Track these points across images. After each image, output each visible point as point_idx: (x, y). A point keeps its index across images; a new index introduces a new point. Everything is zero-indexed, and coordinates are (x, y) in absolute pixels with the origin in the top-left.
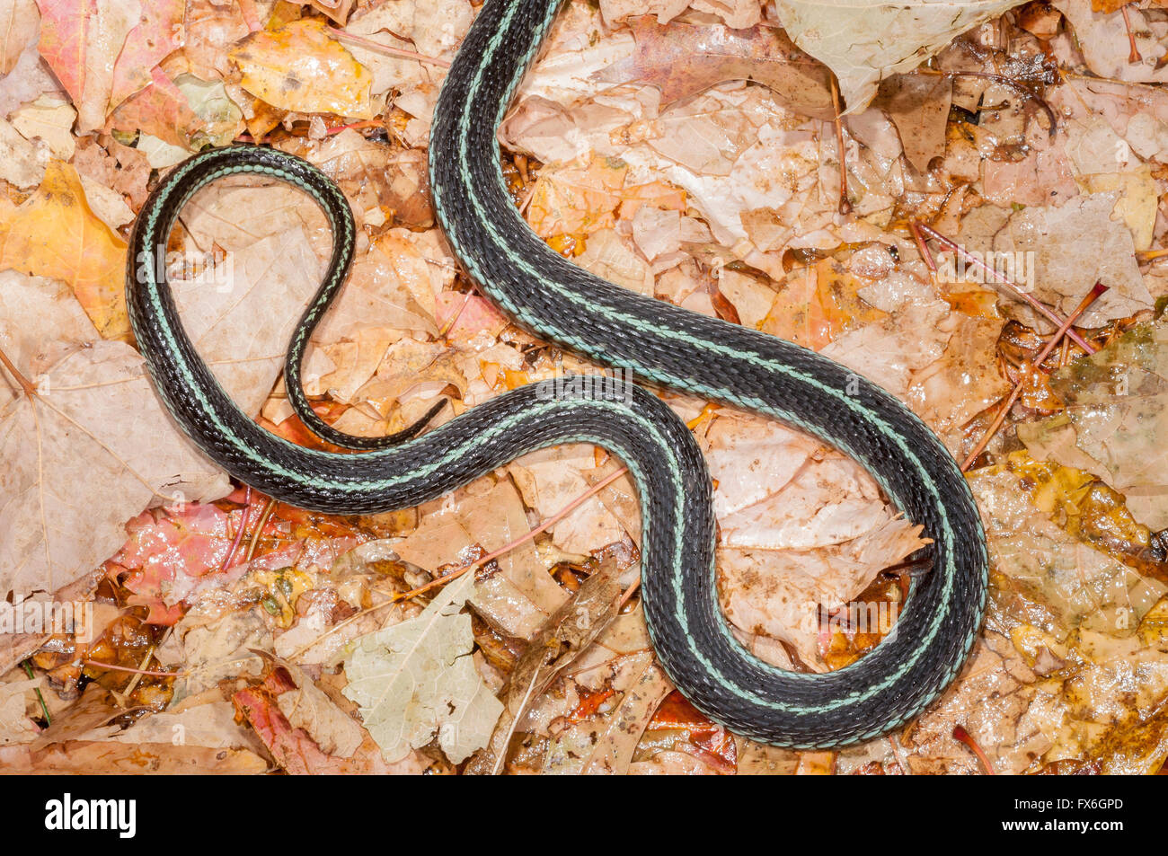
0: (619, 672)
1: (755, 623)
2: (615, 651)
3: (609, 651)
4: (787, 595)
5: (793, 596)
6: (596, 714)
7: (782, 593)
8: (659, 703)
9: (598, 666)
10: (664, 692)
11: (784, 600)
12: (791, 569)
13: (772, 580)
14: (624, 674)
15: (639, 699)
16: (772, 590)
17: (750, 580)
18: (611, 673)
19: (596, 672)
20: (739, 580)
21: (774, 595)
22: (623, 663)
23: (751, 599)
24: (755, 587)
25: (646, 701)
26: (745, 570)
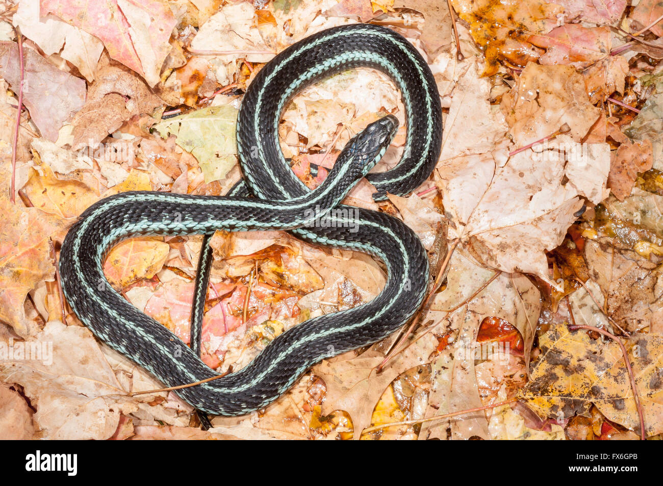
0: (452, 321)
1: (513, 267)
2: (446, 311)
3: (443, 312)
4: (527, 249)
5: (530, 248)
6: (448, 344)
7: (523, 248)
8: (478, 329)
9: (441, 321)
10: (479, 323)
11: (526, 251)
12: (522, 236)
13: (515, 243)
14: (455, 320)
15: (467, 330)
16: (517, 249)
17: (503, 247)
18: (448, 322)
19: (441, 325)
20: (498, 249)
21: (519, 250)
22: (452, 315)
23: (508, 256)
24: (508, 249)
25: (471, 330)
26: (499, 244)
